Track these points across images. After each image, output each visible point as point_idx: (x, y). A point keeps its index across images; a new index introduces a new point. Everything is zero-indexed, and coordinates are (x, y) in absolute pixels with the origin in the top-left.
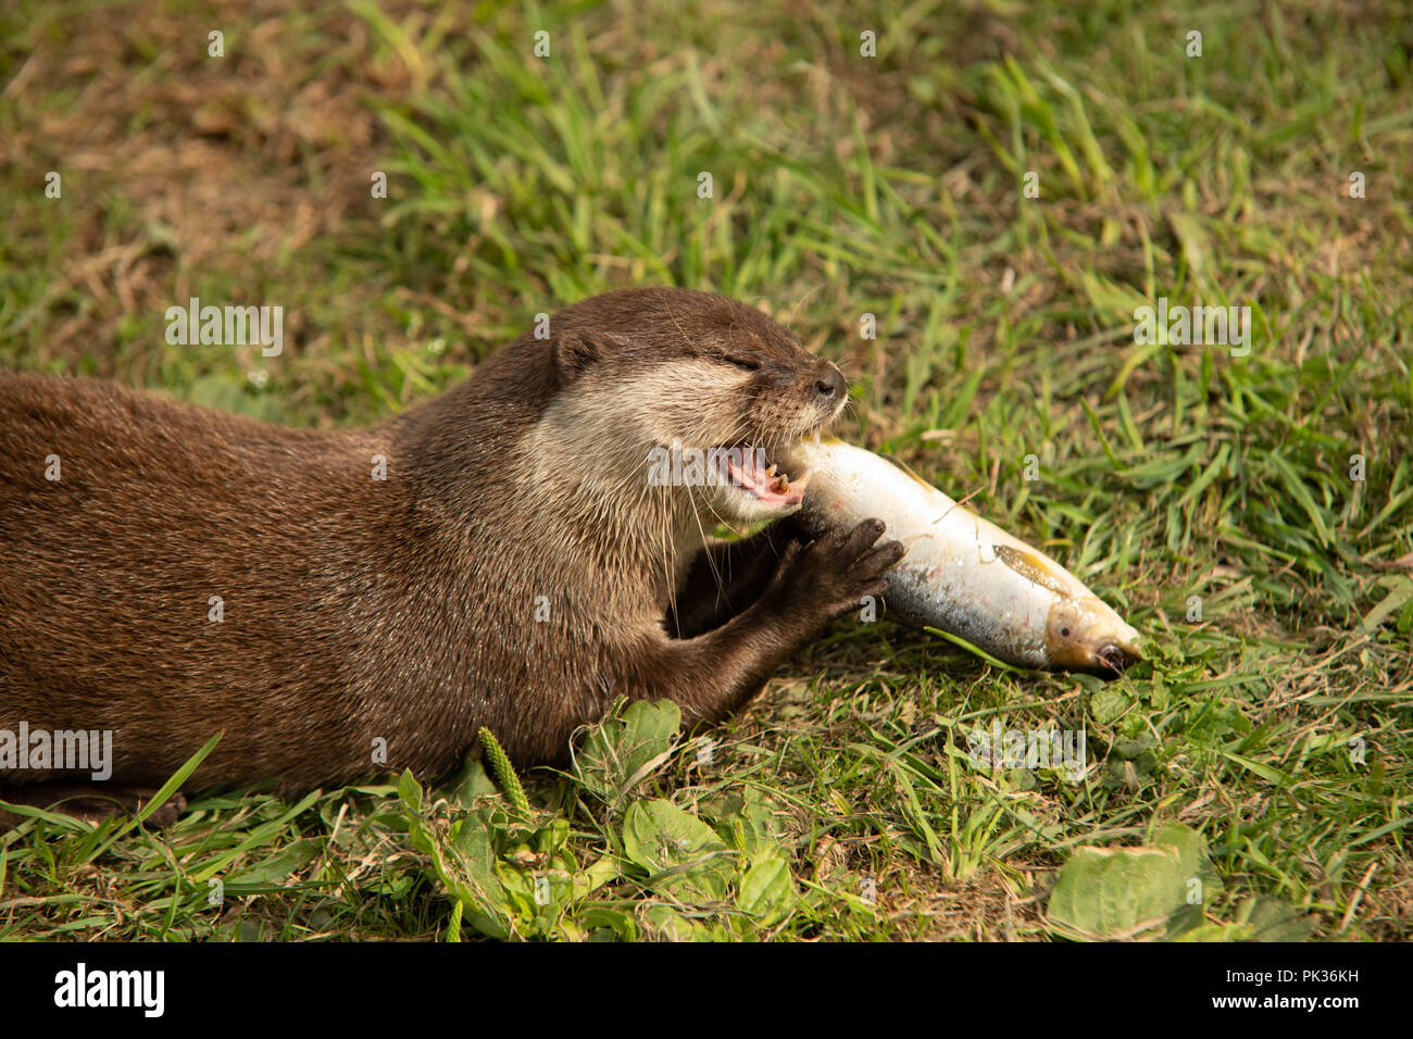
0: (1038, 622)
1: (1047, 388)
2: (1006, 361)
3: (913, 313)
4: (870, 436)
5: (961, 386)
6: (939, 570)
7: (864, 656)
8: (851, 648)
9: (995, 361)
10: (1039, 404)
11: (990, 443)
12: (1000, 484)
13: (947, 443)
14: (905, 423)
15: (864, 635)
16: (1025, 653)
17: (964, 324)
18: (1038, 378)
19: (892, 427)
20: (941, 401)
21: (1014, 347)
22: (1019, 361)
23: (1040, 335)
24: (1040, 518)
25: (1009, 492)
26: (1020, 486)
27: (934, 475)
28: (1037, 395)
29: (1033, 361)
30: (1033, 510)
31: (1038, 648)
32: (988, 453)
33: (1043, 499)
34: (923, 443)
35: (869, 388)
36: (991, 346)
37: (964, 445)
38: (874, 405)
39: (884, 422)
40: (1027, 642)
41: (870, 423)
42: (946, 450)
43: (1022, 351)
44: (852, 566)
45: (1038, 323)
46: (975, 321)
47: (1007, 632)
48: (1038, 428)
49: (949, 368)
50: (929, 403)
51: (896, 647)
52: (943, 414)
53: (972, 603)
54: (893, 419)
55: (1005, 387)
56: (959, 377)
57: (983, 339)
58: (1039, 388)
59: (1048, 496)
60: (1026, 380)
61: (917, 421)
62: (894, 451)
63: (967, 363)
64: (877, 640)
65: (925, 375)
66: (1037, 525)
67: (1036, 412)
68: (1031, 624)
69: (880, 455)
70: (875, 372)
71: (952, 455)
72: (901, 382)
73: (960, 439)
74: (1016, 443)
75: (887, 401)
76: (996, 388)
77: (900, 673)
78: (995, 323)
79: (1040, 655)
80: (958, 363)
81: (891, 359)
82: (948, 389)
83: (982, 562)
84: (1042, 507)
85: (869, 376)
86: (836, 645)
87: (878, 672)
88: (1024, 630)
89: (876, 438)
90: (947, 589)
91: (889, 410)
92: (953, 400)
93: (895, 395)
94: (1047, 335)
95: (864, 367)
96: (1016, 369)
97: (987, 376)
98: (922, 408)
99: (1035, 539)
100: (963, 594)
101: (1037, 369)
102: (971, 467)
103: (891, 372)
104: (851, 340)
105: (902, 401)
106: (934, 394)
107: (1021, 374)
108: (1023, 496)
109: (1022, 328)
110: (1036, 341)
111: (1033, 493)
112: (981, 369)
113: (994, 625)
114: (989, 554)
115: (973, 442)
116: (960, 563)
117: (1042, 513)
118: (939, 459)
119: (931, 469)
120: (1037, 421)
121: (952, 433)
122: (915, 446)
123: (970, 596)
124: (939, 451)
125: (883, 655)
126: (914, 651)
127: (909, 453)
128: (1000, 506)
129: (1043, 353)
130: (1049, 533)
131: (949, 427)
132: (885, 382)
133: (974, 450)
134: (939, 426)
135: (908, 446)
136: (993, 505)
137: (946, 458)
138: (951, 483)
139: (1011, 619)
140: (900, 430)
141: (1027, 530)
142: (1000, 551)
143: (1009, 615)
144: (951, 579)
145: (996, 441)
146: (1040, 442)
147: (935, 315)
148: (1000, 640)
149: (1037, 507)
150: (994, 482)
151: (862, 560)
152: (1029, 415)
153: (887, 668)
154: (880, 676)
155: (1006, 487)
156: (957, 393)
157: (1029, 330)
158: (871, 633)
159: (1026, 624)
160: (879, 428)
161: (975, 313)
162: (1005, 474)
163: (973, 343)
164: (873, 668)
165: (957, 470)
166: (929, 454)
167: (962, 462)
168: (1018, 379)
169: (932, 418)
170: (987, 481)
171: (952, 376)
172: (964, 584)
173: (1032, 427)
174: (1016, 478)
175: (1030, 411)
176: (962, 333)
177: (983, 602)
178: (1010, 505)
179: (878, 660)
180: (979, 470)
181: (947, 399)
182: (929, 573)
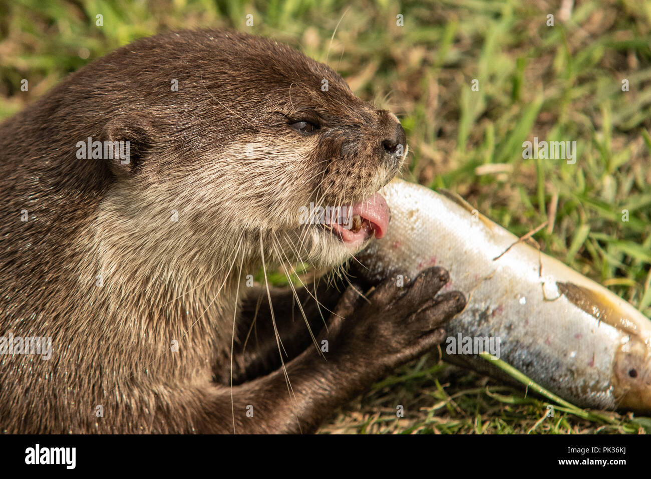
0: (604, 363)
1: (608, 120)
2: (564, 92)
3: (467, 41)
4: (422, 171)
5: (517, 118)
6: (500, 308)
7: (416, 401)
8: (402, 393)
9: (552, 92)
10: (600, 137)
11: (548, 177)
12: (559, 220)
13: (502, 178)
14: (459, 157)
15: (416, 379)
16: (591, 395)
17: (521, 54)
18: (598, 110)
19: (445, 161)
20: (497, 134)
21: (573, 77)
22: (578, 93)
23: (600, 65)
24: (600, 257)
25: (568, 230)
26: (579, 223)
27: (490, 211)
28: (597, 128)
29: (593, 93)
30: (593, 248)
31: (605, 390)
32: (546, 190)
33: (603, 237)
34: (477, 178)
35: (421, 121)
36: (548, 77)
37: (520, 180)
38: (426, 139)
39: (437, 156)
40: (592, 383)
41: (422, 157)
42: (502, 185)
43: (581, 81)
44: (414, 317)
45: (598, 52)
46: (532, 50)
47: (572, 372)
48: (598, 163)
49: (505, 100)
50: (484, 136)
51: (449, 392)
52: (498, 147)
53: (535, 342)
54: (447, 153)
55: (564, 119)
56: (515, 110)
57: (540, 69)
58: (599, 121)
59: (609, 234)
60: (586, 112)
61: (472, 155)
62: (447, 185)
63: (524, 94)
64: (430, 385)
65: (480, 106)
66: (597, 263)
67: (596, 146)
68: (597, 364)
69: (435, 189)
70: (428, 105)
71: (508, 190)
72: (453, 114)
73: (516, 174)
74: (575, 177)
75: (440, 134)
76: (554, 121)
77: (453, 418)
78: (552, 52)
79: (607, 396)
80: (514, 95)
81: (444, 90)
82: (504, 121)
83: (545, 299)
84: (603, 244)
85: (421, 108)
86: (387, 390)
87: (431, 418)
88: (589, 370)
89: (429, 173)
90: (509, 328)
91: (442, 143)
92: (509, 133)
93: (448, 128)
94: (607, 64)
95: (417, 98)
96: (574, 101)
97: (545, 108)
98: (477, 142)
99: (596, 276)
100: (526, 334)
101: (597, 100)
102: (528, 203)
103: (444, 104)
104: (402, 70)
105: (455, 134)
106: (489, 127)
107: (580, 105)
108: (582, 233)
109: (581, 57)
110: (595, 71)
111: (593, 230)
112: (539, 100)
113: (558, 365)
114: (552, 290)
115: (530, 177)
116: (523, 301)
117: (602, 252)
118: (495, 195)
119: (487, 205)
120: (598, 155)
121: (509, 167)
122: (470, 181)
123: (533, 335)
124: (495, 186)
125: (437, 400)
126: (468, 396)
127: (464, 189)
128: (558, 244)
129: (603, 84)
130: (609, 273)
131: (505, 161)
132: (438, 114)
133: (532, 185)
134: (495, 160)
135: (462, 181)
136: (551, 243)
137: (501, 194)
138: (507, 219)
139: (576, 358)
140: (454, 164)
141: (587, 269)
142: (565, 288)
143: (573, 354)
144: (513, 318)
145: (554, 176)
146: (600, 177)
147: (491, 44)
148: (564, 381)
149: (597, 245)
150: (553, 218)
151: (424, 311)
152: (588, 148)
153: (442, 413)
154: (432, 423)
155: (565, 223)
156: (513, 126)
157: (588, 61)
158: (424, 376)
159: (591, 364)
160: (432, 163)
161: (532, 42)
162: (563, 210)
163: (529, 74)
164: (426, 413)
165: (513, 206)
166: (485, 189)
167: (518, 198)
168: (577, 110)
169: (488, 152)
170: (545, 217)
171: (507, 108)
172: (527, 322)
173: (591, 161)
174: (575, 214)
175: (590, 145)
176: (519, 63)
177: (547, 342)
178: (568, 242)
179: (431, 405)
180: (536, 206)
181: (503, 132)
182: (490, 312)
